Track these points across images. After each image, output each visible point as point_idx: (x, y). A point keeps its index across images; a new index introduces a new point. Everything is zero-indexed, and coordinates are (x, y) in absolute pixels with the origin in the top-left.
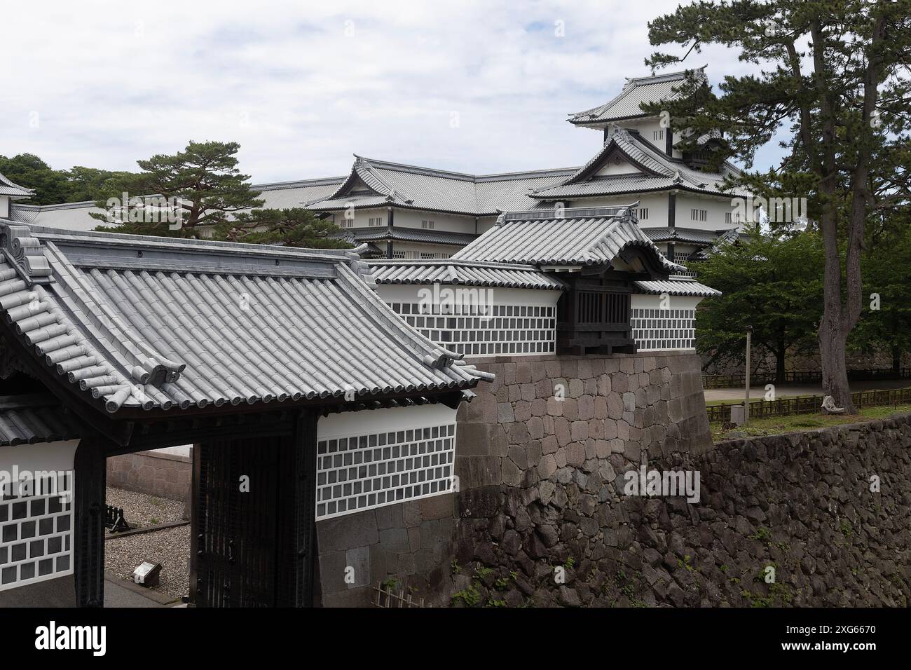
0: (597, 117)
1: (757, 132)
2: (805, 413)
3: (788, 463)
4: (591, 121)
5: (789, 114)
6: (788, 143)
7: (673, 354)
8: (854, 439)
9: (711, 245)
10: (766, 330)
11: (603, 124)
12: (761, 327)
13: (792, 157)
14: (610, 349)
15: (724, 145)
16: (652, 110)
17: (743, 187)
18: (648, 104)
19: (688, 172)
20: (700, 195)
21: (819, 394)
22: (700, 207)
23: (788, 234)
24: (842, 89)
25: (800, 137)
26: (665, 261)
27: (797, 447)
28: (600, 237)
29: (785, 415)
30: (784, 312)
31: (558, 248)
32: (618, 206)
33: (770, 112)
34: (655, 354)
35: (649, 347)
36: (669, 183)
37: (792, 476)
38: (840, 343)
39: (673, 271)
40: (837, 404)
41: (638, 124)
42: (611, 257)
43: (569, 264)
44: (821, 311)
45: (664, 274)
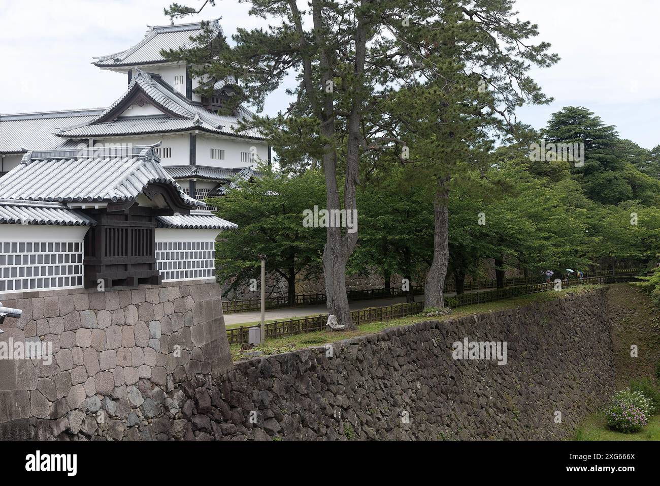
0: (121, 61)
1: (266, 80)
2: (313, 331)
3: (299, 377)
4: (116, 65)
5: (293, 65)
6: (293, 90)
7: (196, 284)
8: (353, 352)
9: (229, 181)
10: (278, 258)
11: (127, 67)
12: (274, 255)
13: (298, 103)
14: (136, 281)
15: (238, 90)
16: (171, 56)
17: (255, 129)
18: (168, 51)
19: (206, 115)
20: (217, 135)
21: (324, 314)
22: (218, 147)
23: (295, 172)
24: (338, 44)
25: (303, 85)
26: (187, 197)
27: (307, 362)
28: (125, 175)
29: (296, 333)
30: (293, 241)
31: (84, 185)
32: (141, 146)
33: (277, 62)
34: (179, 284)
35: (173, 278)
36: (190, 124)
37: (303, 388)
38: (341, 268)
39: (194, 206)
40: (339, 321)
41: (160, 69)
42: (135, 194)
43: (95, 201)
44: (325, 240)
45: (185, 209)
